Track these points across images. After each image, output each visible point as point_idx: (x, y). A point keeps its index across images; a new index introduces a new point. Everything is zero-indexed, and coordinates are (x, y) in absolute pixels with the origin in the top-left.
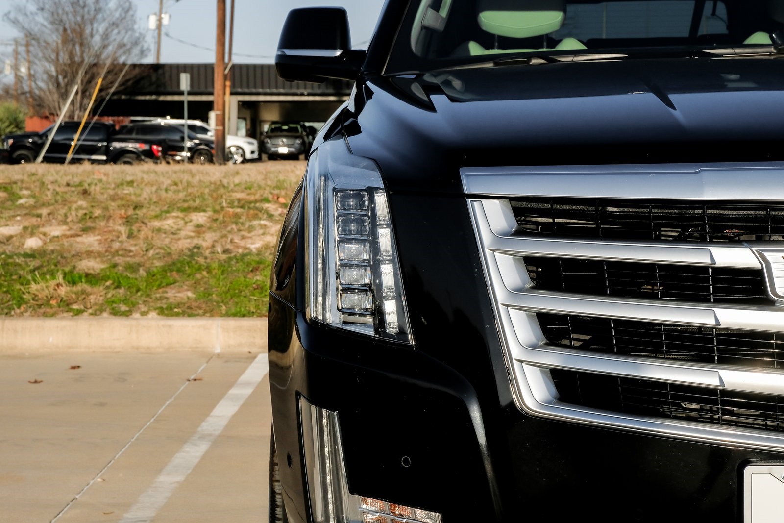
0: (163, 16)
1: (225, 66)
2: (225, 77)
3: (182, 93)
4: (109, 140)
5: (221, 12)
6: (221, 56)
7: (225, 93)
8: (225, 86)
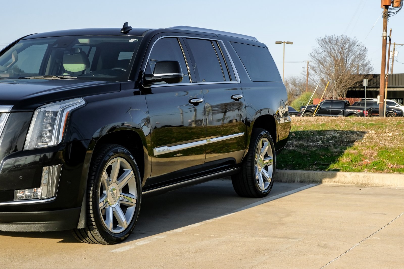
0: (395, 52)
1: (385, 75)
2: (385, 80)
3: (364, 87)
4: (345, 108)
5: (384, 51)
6: (383, 71)
7: (385, 88)
8: (385, 84)
